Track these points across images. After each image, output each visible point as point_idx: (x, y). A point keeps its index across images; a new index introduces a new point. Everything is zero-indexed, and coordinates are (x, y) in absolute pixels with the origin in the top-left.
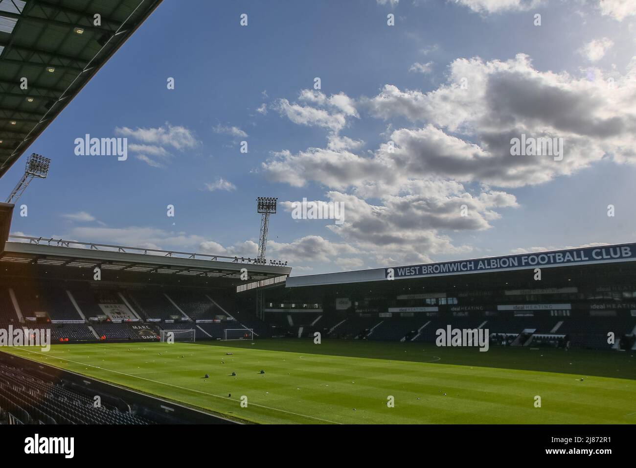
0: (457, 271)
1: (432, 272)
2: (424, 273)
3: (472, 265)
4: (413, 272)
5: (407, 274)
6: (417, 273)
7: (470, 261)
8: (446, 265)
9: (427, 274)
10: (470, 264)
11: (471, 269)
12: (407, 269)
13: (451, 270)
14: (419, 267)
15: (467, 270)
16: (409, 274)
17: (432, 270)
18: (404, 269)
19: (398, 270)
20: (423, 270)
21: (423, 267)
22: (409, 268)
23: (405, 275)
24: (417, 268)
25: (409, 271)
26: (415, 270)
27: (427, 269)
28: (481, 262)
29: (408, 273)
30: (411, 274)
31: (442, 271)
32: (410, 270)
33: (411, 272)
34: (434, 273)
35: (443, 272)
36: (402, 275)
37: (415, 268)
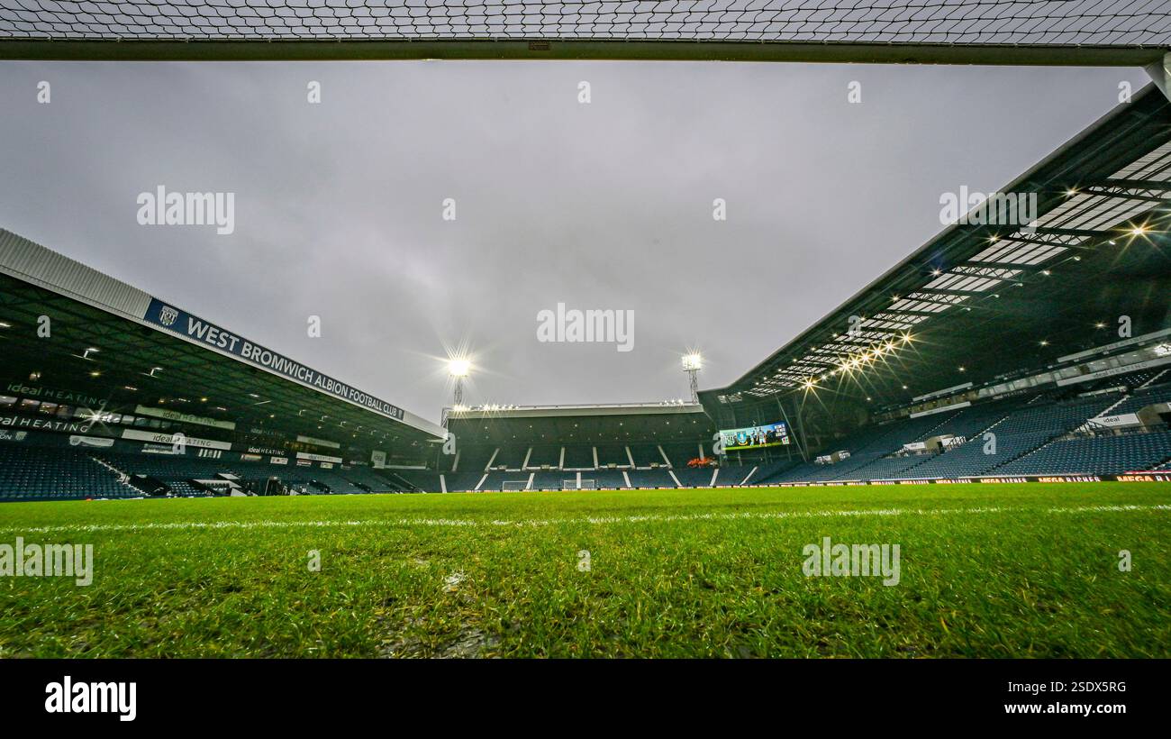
0: (292, 376)
1: (257, 360)
2: (243, 354)
3: (311, 376)
4: (222, 343)
5: (208, 339)
6: (231, 349)
7: (311, 370)
8: (282, 360)
9: (249, 359)
10: (310, 374)
11: (307, 382)
12: (212, 329)
13: (286, 371)
14: (238, 340)
15: (303, 380)
16: (214, 342)
17: (260, 357)
18: (207, 327)
19: (191, 320)
20: (245, 349)
21: (246, 344)
22: (218, 331)
23: (203, 339)
24: (234, 340)
25: (215, 336)
26: (229, 341)
27: (252, 351)
28: (320, 377)
29: (212, 338)
30: (219, 344)
31: (273, 366)
32: (218, 335)
33: (218, 340)
34: (260, 363)
35: (274, 369)
36: (194, 336)
37: (231, 337)
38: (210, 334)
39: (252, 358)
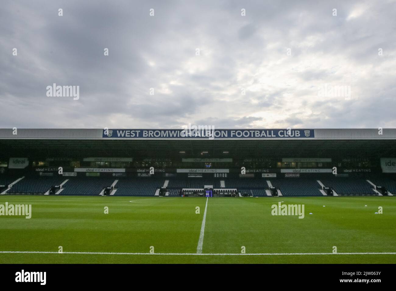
1: (152, 136)
2: (144, 136)
4: (133, 135)
5: (126, 136)
6: (138, 136)
12: (127, 131)
16: (129, 136)
17: (153, 135)
19: (118, 131)
20: (144, 134)
21: (144, 131)
22: (129, 131)
23: (125, 137)
24: (138, 132)
25: (129, 134)
26: (135, 133)
27: (148, 133)
30: (131, 136)
31: (162, 136)
32: (130, 132)
33: (131, 134)
36: (121, 136)
37: (136, 131)
38: (127, 134)
39: (149, 136)
